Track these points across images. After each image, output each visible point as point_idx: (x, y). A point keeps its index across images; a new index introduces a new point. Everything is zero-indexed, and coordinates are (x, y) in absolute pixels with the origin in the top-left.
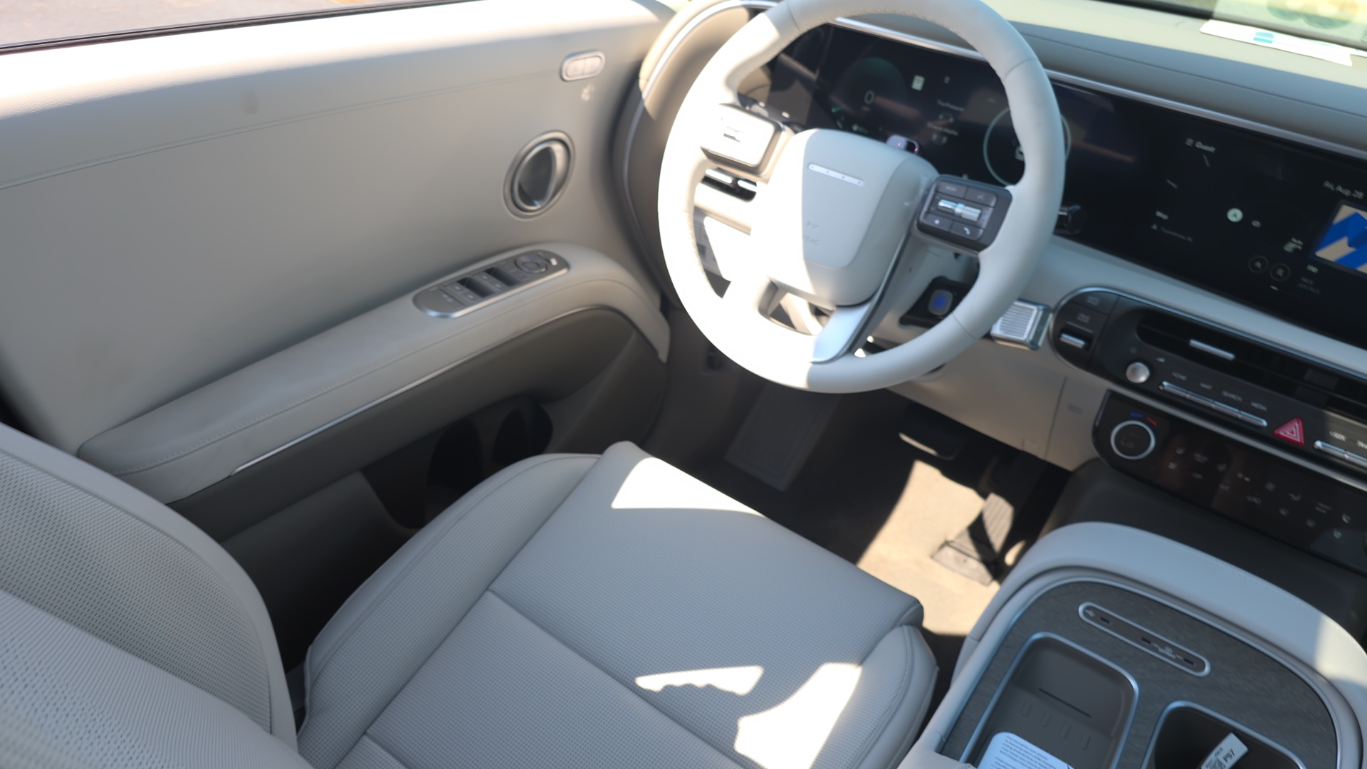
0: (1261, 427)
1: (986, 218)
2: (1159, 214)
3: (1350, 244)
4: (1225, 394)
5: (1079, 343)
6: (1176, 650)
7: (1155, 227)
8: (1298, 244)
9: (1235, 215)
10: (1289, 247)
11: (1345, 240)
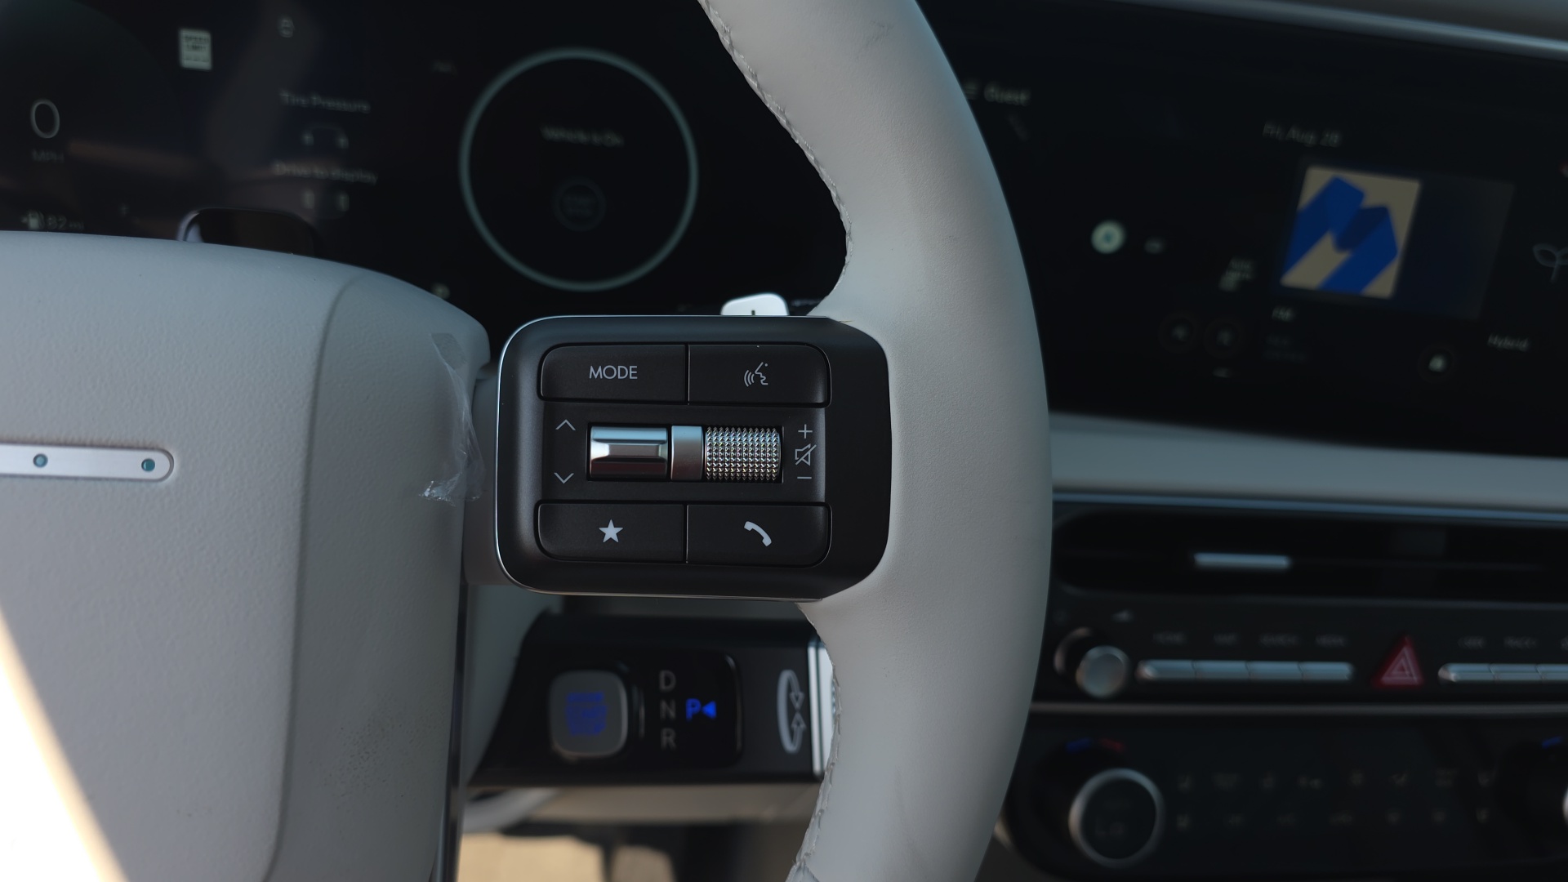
0: (1347, 683)
3: (1342, 244)
8: (1243, 270)
9: (1108, 237)
11: (1328, 239)
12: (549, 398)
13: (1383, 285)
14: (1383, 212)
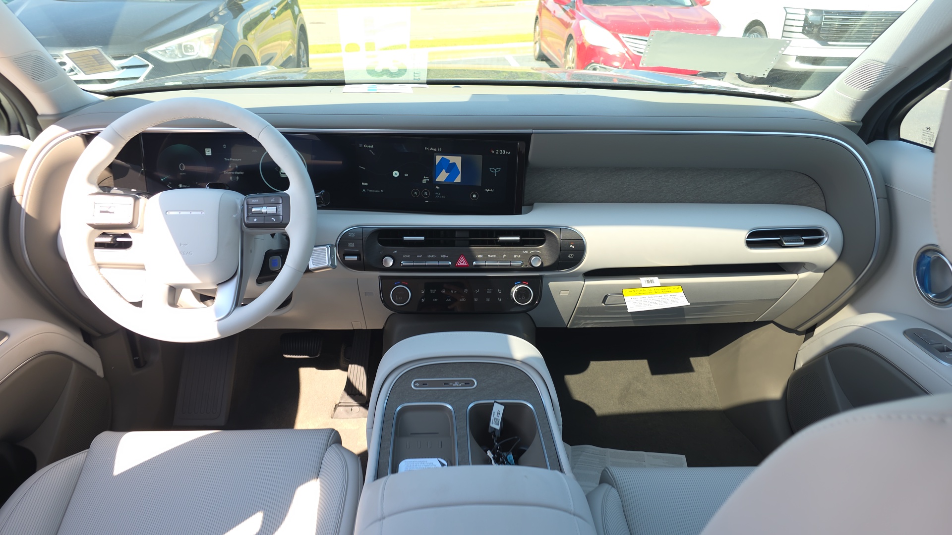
0: (449, 265)
1: (280, 209)
2: (363, 184)
3: (447, 172)
4: (429, 256)
5: (355, 258)
6: (460, 381)
7: (364, 190)
8: (427, 179)
9: (396, 174)
10: (424, 181)
11: (444, 171)
12: (248, 204)
13: (458, 180)
14: (454, 164)
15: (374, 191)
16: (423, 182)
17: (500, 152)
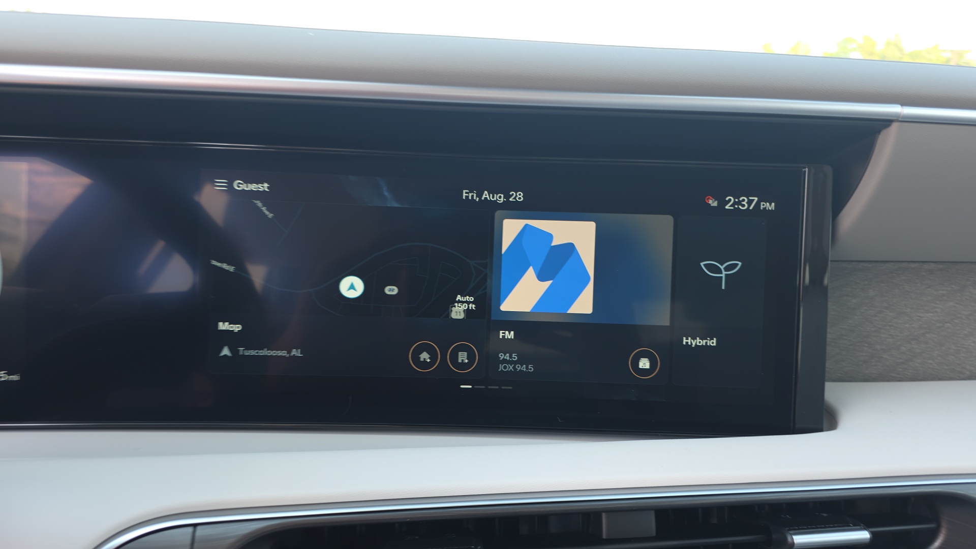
2: (223, 326)
3: (541, 277)
7: (226, 351)
8: (468, 303)
9: (352, 287)
10: (458, 312)
11: (530, 274)
13: (583, 304)
14: (569, 249)
15: (264, 352)
16: (454, 315)
17: (739, 203)
